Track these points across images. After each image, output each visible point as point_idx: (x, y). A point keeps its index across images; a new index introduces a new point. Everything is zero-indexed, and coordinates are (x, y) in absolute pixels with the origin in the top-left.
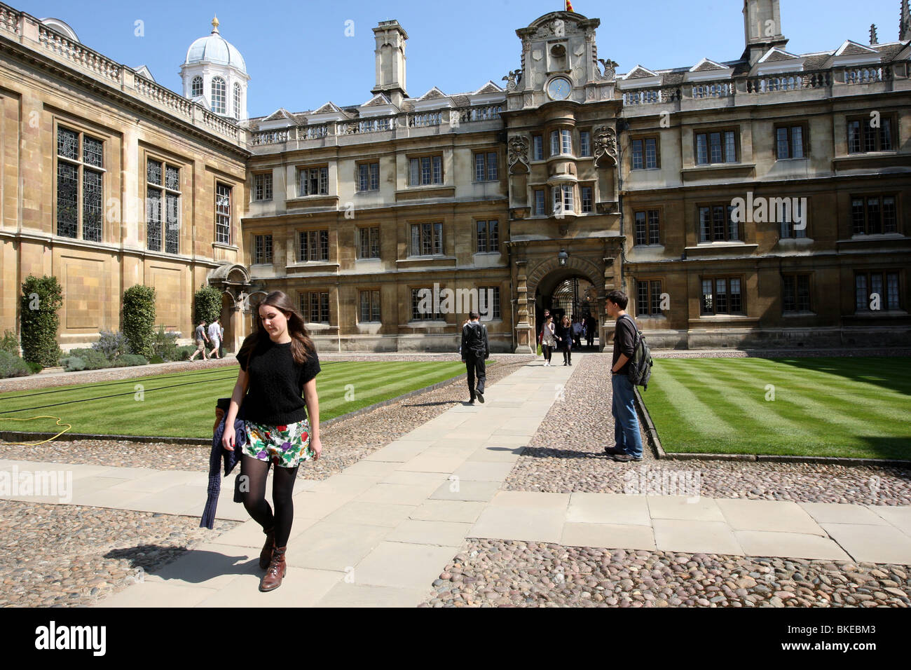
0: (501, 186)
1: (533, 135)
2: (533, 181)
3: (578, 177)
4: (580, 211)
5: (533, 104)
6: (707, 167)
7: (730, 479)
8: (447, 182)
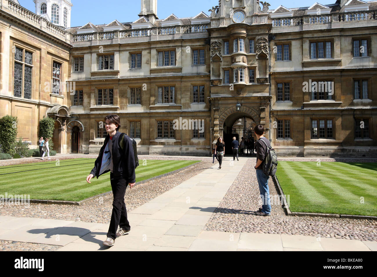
0: (207, 68)
1: (224, 41)
2: (224, 66)
3: (248, 64)
4: (248, 82)
5: (225, 24)
6: (315, 60)
7: (325, 227)
8: (178, 65)
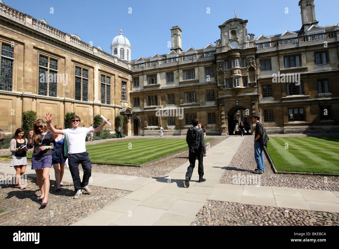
0: (215, 79)
1: (225, 61)
2: (226, 76)
3: (242, 75)
4: (243, 86)
5: (225, 50)
6: (288, 69)
7: (303, 182)
8: (197, 78)
